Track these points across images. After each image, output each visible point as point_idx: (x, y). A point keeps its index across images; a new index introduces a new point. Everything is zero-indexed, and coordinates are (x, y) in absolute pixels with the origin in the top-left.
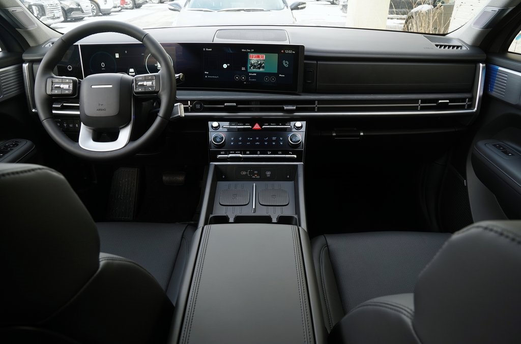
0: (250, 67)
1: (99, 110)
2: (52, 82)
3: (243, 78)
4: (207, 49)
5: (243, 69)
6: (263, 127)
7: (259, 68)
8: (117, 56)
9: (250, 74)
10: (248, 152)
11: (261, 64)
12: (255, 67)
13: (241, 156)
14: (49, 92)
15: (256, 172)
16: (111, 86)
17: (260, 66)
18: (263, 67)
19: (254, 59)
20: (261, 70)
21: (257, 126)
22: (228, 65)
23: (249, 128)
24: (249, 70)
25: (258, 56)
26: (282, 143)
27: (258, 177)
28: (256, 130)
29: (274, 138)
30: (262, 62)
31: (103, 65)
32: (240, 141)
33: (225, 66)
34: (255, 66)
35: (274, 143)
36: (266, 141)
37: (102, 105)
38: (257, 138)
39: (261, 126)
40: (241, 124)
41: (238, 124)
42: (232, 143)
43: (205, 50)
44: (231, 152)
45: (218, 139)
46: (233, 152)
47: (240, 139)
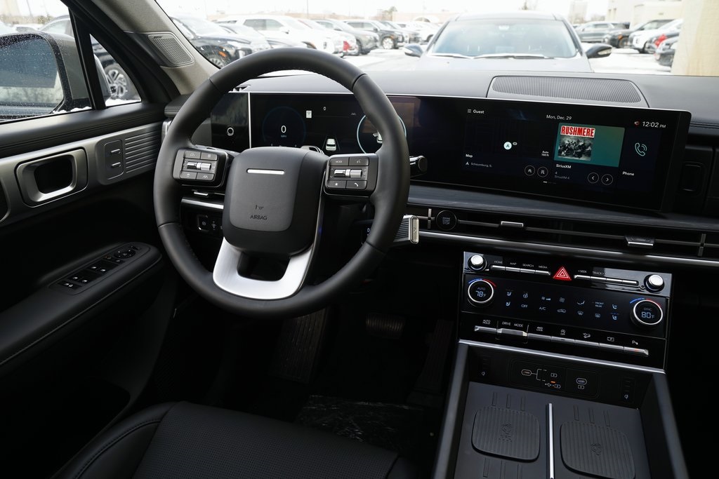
0: (560, 152)
1: (255, 217)
2: (184, 158)
3: (543, 172)
4: (475, 111)
5: (545, 154)
6: (576, 276)
7: (579, 155)
8: (309, 115)
9: (558, 166)
10: (540, 329)
11: (583, 147)
12: (569, 151)
13: (525, 334)
14: (177, 175)
15: (554, 375)
16: (282, 173)
17: (583, 150)
18: (589, 154)
19: (570, 135)
20: (583, 158)
21: (563, 274)
22: (515, 144)
23: (546, 275)
24: (557, 158)
25: (580, 131)
26: (615, 318)
27: (558, 386)
28: (561, 282)
29: (599, 305)
30: (587, 142)
31: (284, 130)
32: (525, 301)
33: (508, 146)
34: (571, 149)
35: (598, 316)
36: (581, 308)
37: (261, 208)
38: (562, 300)
39: (571, 274)
40: (529, 265)
41: (524, 265)
42: (508, 304)
43: (472, 111)
44: (505, 323)
45: (479, 291)
46: (509, 324)
47: (526, 296)
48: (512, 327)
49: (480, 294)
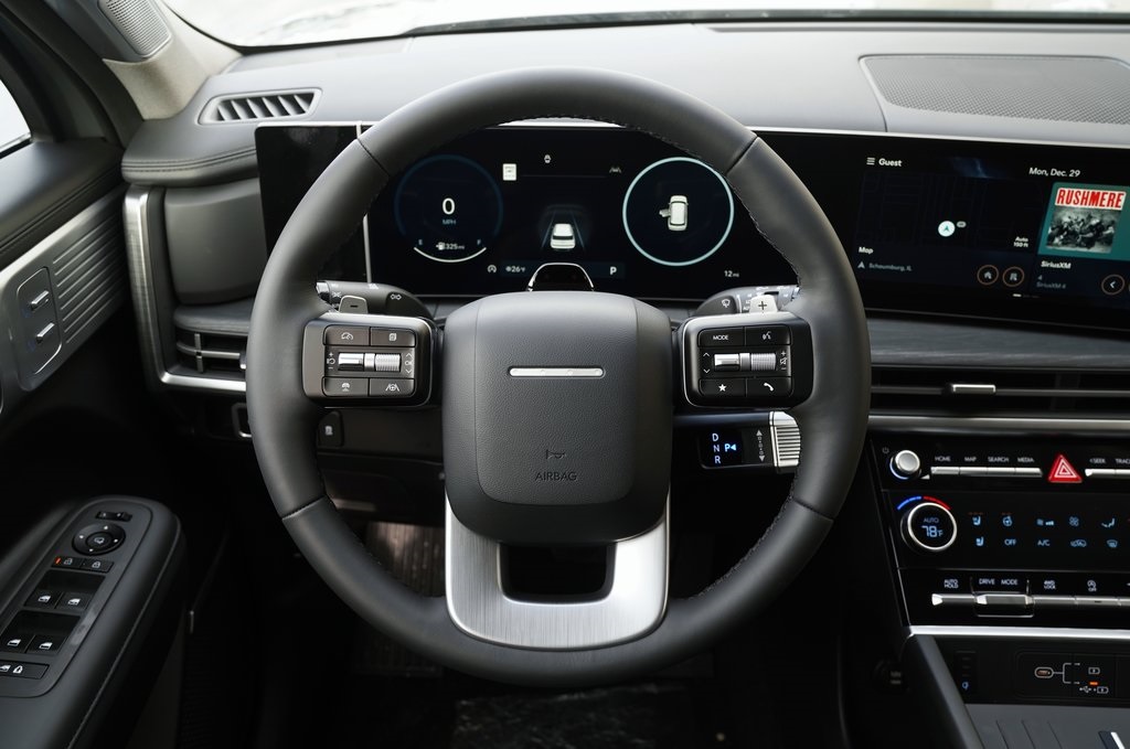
0: (1051, 238)
2: (327, 344)
3: (1014, 277)
4: (883, 162)
5: (1021, 242)
6: (1089, 472)
7: (1089, 243)
8: (510, 172)
9: (1044, 264)
10: (1050, 584)
11: (1099, 228)
12: (1070, 235)
13: (1028, 600)
14: (313, 387)
15: (1094, 671)
16: (597, 372)
17: (1097, 234)
18: (1108, 241)
19: (1074, 204)
20: (1097, 249)
21: (1064, 471)
22: (962, 224)
23: (1035, 477)
24: (1044, 249)
25: (1095, 198)
27: (1103, 690)
28: (1065, 486)
30: (1107, 219)
31: (449, 208)
32: (1009, 533)
33: (946, 229)
34: (1074, 234)
36: (1111, 534)
38: (1074, 522)
39: (1079, 469)
40: (1000, 459)
41: (991, 460)
42: (980, 542)
43: (877, 162)
44: (985, 581)
45: (929, 525)
46: (993, 581)
47: (1008, 522)
48: (998, 588)
49: (932, 532)
